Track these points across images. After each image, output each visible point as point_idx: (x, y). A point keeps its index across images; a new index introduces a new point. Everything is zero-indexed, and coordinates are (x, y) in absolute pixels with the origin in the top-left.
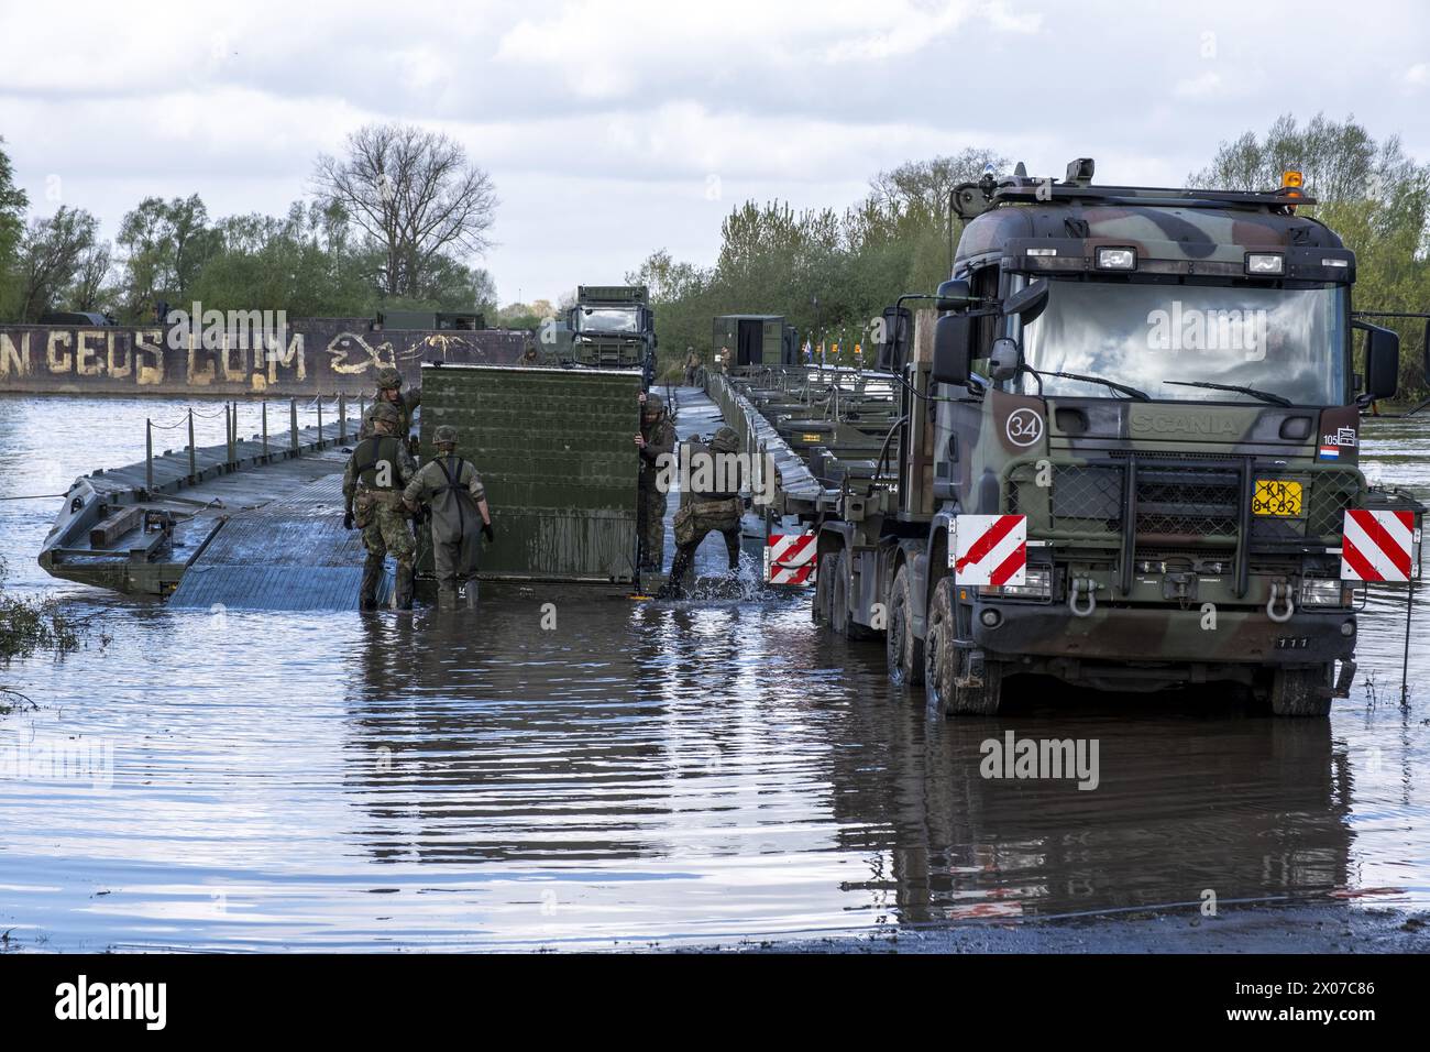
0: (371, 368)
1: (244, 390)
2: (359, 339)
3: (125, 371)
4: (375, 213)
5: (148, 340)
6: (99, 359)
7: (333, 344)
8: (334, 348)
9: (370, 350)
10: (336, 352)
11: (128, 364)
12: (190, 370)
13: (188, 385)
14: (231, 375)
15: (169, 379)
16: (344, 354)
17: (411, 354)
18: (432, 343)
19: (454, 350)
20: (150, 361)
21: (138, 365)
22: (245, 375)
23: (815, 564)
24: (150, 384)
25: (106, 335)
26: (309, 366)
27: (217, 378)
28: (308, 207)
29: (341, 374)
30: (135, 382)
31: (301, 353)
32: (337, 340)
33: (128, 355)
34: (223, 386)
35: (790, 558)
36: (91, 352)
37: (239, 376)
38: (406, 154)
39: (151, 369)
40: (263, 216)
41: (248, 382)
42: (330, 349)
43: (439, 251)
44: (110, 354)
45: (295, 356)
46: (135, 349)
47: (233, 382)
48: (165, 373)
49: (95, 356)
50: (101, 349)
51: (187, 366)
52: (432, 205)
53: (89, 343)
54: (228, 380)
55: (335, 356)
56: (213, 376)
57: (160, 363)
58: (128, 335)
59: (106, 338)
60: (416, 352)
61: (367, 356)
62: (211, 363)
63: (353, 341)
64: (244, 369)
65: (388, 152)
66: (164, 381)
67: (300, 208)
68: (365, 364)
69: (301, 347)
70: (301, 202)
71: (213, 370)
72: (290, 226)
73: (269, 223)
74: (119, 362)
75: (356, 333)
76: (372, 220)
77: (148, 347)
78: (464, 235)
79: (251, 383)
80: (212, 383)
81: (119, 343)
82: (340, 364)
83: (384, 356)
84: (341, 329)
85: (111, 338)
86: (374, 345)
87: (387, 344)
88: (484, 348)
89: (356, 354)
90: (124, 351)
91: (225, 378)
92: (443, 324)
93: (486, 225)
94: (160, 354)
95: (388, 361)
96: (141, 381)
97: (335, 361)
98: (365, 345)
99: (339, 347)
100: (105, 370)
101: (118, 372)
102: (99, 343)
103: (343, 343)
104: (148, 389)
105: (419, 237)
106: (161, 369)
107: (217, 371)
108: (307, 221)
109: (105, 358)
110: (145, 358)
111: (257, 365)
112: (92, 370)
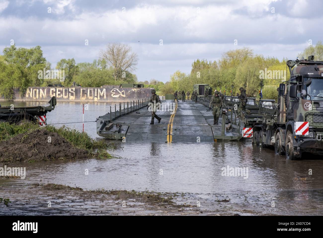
0: (120, 96)
1: (92, 101)
2: (118, 90)
3: (67, 97)
4: (112, 62)
5: (72, 90)
6: (61, 94)
7: (112, 91)
8: (112, 92)
9: (120, 92)
10: (113, 92)
11: (67, 95)
12: (81, 97)
13: (80, 100)
15: (76, 99)
16: (114, 93)
17: (128, 93)
18: (133, 91)
19: (138, 92)
20: (72, 94)
21: (70, 95)
22: (93, 98)
23: (252, 134)
24: (72, 100)
25: (63, 89)
26: (107, 96)
27: (87, 98)
28: (97, 61)
29: (114, 97)
30: (69, 99)
31: (105, 93)
32: (113, 90)
33: (67, 93)
34: (88, 100)
35: (247, 132)
36: (59, 93)
37: (91, 98)
38: (119, 49)
39: (72, 96)
40: (87, 63)
41: (93, 99)
42: (111, 92)
43: (126, 70)
44: (64, 93)
45: (104, 94)
46: (69, 92)
47: (90, 99)
48: (76, 97)
49: (60, 94)
50: (62, 92)
51: (80, 96)
52: (124, 60)
53: (59, 91)
54: (89, 99)
55: (112, 93)
56: (86, 98)
57: (74, 95)
58: (67, 89)
59: (63, 90)
60: (130, 92)
61: (119, 93)
63: (116, 90)
64: (93, 96)
65: (115, 48)
66: (75, 99)
67: (96, 61)
68: (119, 95)
69: (105, 91)
70: (96, 60)
71: (86, 96)
72: (93, 64)
73: (89, 64)
74: (66, 95)
75: (117, 88)
76: (111, 63)
77: (72, 92)
78: (131, 67)
79: (94, 99)
80: (86, 99)
81: (66, 91)
82: (114, 95)
83: (123, 93)
84: (114, 87)
85: (64, 90)
86: (121, 91)
87: (124, 91)
88: (144, 91)
89: (117, 93)
90: (67, 92)
91: (88, 98)
92: (135, 86)
93: (136, 64)
94: (74, 93)
95: (124, 94)
96: (70, 99)
97: (112, 95)
98: (119, 91)
99: (113, 91)
100: (62, 97)
101: (65, 97)
102: (61, 91)
103: (114, 91)
104: (72, 101)
105: (121, 67)
106: (75, 96)
107: (87, 97)
108: (97, 64)
109: (63, 94)
110: (71, 94)
111: (96, 95)
112: (60, 97)
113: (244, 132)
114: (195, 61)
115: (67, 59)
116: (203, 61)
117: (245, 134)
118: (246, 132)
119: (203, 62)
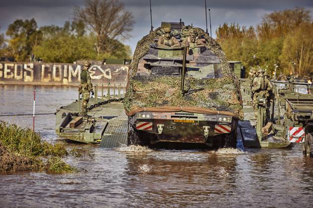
0: (103, 77)
1: (60, 84)
2: (99, 67)
3: (20, 77)
4: (94, 26)
5: (29, 67)
6: (12, 73)
9: (102, 71)
10: (91, 72)
11: (21, 75)
12: (42, 77)
13: (41, 82)
14: (56, 79)
15: (35, 80)
16: (94, 72)
17: (116, 73)
18: (123, 69)
20: (29, 74)
21: (25, 75)
22: (61, 79)
24: (29, 82)
25: (14, 65)
28: (71, 23)
29: (93, 79)
30: (24, 81)
32: (92, 67)
33: (21, 72)
34: (53, 83)
36: (9, 71)
37: (58, 79)
38: (104, 5)
39: (29, 77)
40: (56, 26)
41: (62, 81)
43: (115, 38)
44: (16, 71)
45: (78, 73)
46: (24, 70)
47: (57, 81)
48: (34, 78)
50: (12, 70)
51: (41, 76)
52: (112, 23)
53: (8, 68)
55: (91, 73)
56: (50, 79)
57: (32, 74)
58: (22, 65)
59: (14, 67)
60: (118, 72)
61: (102, 73)
62: (49, 75)
63: (97, 68)
64: (61, 77)
65: (98, 5)
66: (33, 81)
67: (68, 24)
68: (101, 76)
70: (69, 22)
71: (50, 77)
72: (65, 29)
74: (19, 74)
75: (98, 65)
76: (92, 28)
77: (28, 69)
78: (123, 33)
79: (63, 82)
80: (50, 81)
81: (19, 68)
82: (93, 75)
83: (107, 73)
84: (93, 64)
85: (16, 66)
86: (104, 69)
87: (108, 69)
89: (98, 72)
90: (20, 71)
91: (54, 80)
92: (126, 63)
93: (131, 30)
94: (32, 71)
95: (109, 75)
96: (26, 80)
98: (101, 70)
99: (92, 70)
100: (13, 77)
101: (18, 78)
103: (94, 69)
104: (28, 83)
105: (108, 34)
106: (32, 77)
108: (70, 28)
109: (14, 73)
110: (27, 73)
111: (65, 76)
112: (9, 77)
113: (291, 134)
114: (220, 26)
115: (24, 21)
116: (233, 26)
117: (292, 137)
118: (294, 134)
119: (233, 28)
